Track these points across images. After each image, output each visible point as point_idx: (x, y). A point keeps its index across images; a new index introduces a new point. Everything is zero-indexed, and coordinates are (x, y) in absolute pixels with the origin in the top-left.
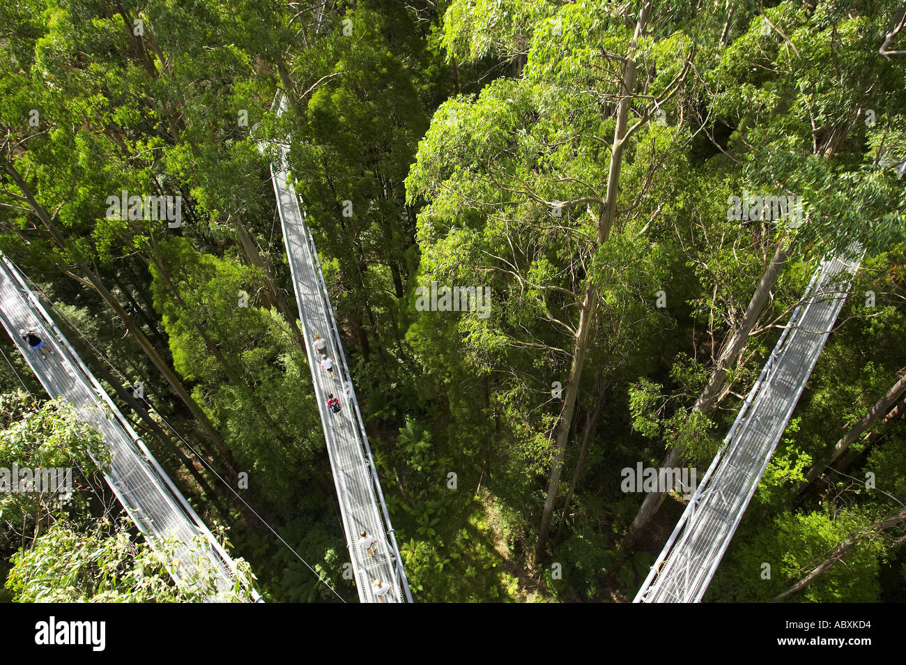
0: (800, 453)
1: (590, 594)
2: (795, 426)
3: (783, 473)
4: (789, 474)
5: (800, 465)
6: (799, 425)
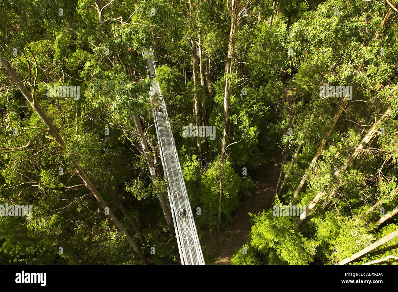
0: (191, 156)
1: (174, 260)
2: (184, 149)
3: (192, 166)
4: (194, 165)
5: (194, 159)
6: (184, 148)
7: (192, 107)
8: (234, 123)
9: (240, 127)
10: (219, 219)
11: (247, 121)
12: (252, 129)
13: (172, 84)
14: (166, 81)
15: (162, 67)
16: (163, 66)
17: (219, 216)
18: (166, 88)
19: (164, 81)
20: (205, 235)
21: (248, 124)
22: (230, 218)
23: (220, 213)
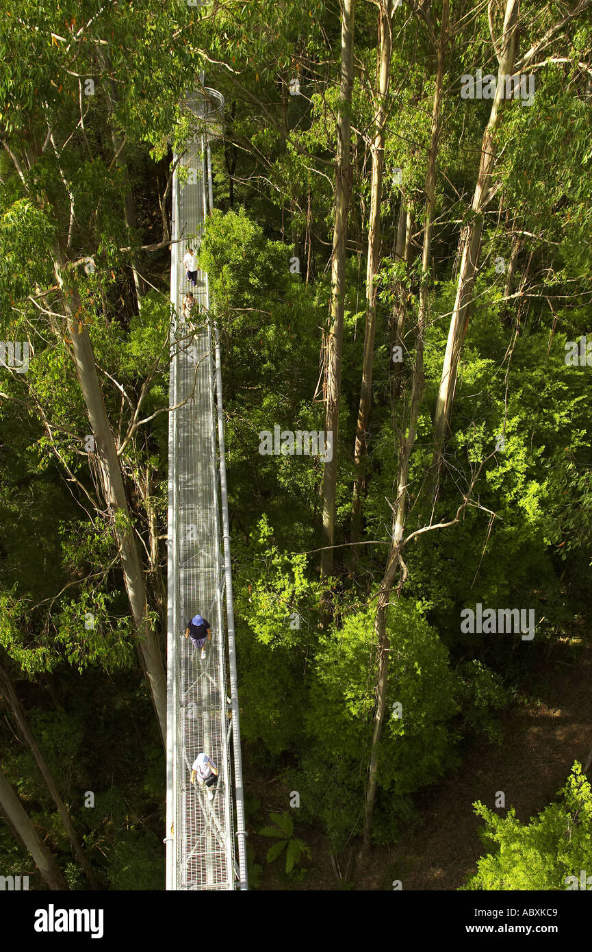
7: (312, 375)
8: (473, 459)
9: (490, 475)
10: (367, 808)
11: (521, 456)
12: (534, 487)
13: (254, 281)
14: (233, 268)
15: (226, 217)
16: (231, 213)
17: (370, 795)
18: (231, 292)
19: (225, 268)
20: (309, 857)
21: (522, 467)
22: (402, 806)
23: (373, 783)
